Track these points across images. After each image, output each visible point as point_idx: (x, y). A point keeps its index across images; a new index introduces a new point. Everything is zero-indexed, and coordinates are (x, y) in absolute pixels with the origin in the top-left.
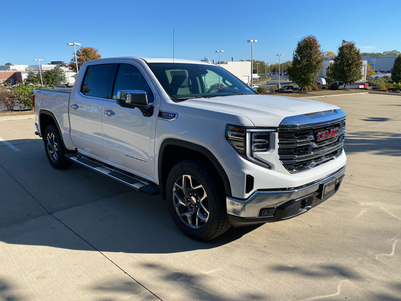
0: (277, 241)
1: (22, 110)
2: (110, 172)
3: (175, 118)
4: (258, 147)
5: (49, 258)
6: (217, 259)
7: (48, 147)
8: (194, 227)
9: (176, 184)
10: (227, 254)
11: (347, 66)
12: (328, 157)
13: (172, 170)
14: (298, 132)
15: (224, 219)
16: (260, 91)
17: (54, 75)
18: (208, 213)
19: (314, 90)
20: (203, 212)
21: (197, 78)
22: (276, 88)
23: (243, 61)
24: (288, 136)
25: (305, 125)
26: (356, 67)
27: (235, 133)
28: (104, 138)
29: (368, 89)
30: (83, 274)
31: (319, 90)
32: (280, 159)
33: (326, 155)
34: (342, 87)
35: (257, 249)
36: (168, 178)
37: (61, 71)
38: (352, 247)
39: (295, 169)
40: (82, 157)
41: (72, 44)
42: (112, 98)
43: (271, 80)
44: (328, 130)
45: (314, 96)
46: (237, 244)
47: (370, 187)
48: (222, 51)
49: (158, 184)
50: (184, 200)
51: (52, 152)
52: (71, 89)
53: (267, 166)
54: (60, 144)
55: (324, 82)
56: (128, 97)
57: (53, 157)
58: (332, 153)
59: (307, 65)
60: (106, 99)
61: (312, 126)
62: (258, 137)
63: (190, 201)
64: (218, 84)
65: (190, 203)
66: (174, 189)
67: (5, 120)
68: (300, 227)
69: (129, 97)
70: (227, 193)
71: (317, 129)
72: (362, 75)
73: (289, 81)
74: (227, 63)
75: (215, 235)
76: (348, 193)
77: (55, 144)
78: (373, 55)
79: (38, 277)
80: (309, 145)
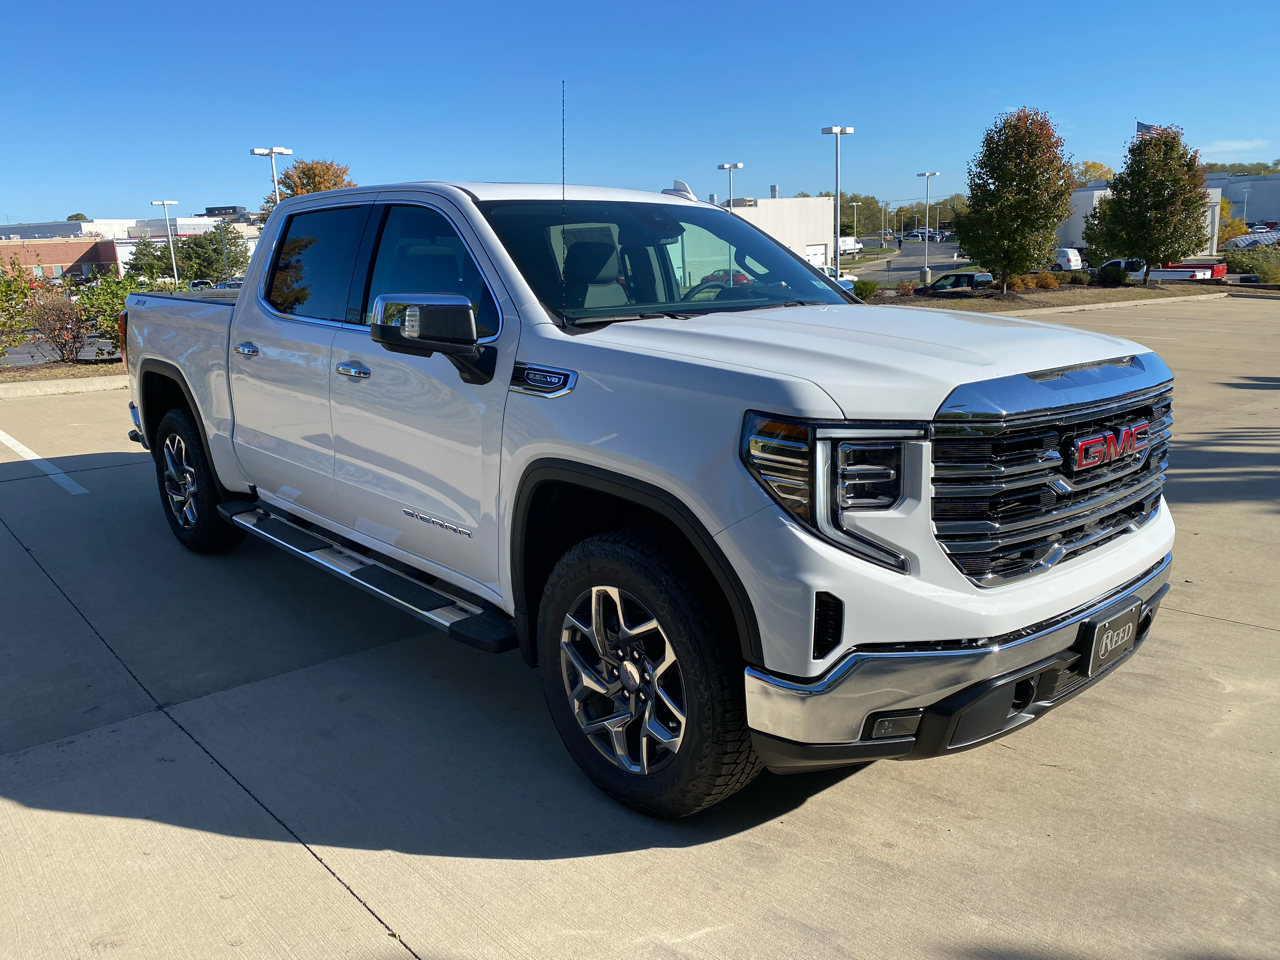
0: (931, 826)
1: (104, 361)
2: (358, 567)
3: (567, 387)
4: (859, 492)
5: (141, 870)
6: (716, 888)
7: (167, 484)
8: (636, 769)
9: (570, 619)
10: (754, 871)
11: (1156, 206)
12: (1108, 526)
13: (555, 572)
14: (1004, 439)
15: (739, 740)
16: (863, 293)
17: (215, 250)
18: (683, 719)
19: (1043, 286)
20: (662, 715)
21: (651, 250)
22: (918, 281)
23: (806, 196)
24: (968, 454)
25: (1028, 412)
26: (1184, 210)
27: (775, 443)
28: (338, 456)
29: (1225, 284)
30: (249, 935)
31: (1063, 289)
32: (937, 537)
33: (1102, 521)
34: (1137, 278)
35: (860, 853)
36: (544, 599)
37: (234, 238)
38: (1209, 855)
39: (993, 572)
40: (273, 516)
41: (266, 151)
42: (362, 322)
43: (899, 256)
44: (1111, 428)
45: (1044, 307)
46: (787, 833)
47: (1258, 623)
48: (740, 165)
49: (512, 614)
50: (600, 673)
51: (181, 498)
52: (237, 293)
53: (892, 561)
54: (202, 471)
55: (1075, 260)
56: (409, 316)
57: (183, 515)
58: (1122, 511)
59: (1018, 205)
60: (346, 326)
61: (1054, 417)
62: (859, 458)
63: (618, 678)
64: (727, 272)
65: (617, 685)
66: (565, 636)
67: (49, 391)
68: (1014, 773)
69: (413, 319)
70: (747, 655)
71: (1071, 428)
72: (1204, 235)
73: (961, 260)
74: (756, 204)
75: (708, 798)
76: (1178, 646)
77: (188, 471)
78: (1239, 172)
79: (97, 941)
80: (1045, 485)
